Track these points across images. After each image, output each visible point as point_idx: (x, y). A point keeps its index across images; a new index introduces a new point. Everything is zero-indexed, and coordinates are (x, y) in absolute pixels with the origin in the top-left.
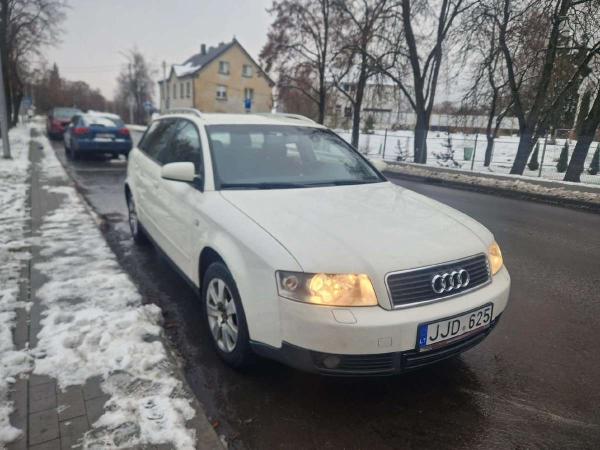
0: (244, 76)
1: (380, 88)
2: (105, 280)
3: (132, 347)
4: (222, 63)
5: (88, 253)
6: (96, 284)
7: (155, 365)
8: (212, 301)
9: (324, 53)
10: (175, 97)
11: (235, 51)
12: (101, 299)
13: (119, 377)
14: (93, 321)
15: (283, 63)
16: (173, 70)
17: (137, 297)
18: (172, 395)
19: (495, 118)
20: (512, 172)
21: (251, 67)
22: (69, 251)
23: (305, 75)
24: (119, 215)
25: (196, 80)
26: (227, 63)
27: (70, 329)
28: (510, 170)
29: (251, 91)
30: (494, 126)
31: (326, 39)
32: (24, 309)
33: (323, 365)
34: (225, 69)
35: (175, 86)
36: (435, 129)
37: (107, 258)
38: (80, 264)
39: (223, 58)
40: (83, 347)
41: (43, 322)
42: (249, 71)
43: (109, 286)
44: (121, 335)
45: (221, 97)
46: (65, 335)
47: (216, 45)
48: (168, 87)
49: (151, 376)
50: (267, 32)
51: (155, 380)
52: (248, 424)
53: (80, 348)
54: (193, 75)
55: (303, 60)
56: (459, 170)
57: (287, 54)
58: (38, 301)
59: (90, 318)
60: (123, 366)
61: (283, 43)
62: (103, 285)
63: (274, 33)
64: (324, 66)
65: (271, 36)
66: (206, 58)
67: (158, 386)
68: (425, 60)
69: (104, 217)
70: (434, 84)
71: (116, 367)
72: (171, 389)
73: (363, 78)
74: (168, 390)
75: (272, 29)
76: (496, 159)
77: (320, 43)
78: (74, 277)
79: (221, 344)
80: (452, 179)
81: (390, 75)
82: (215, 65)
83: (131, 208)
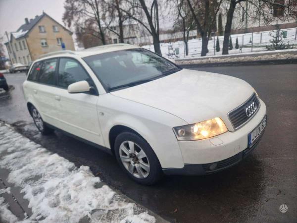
0: (55, 31)
1: (131, 26)
2: (46, 161)
3: (94, 194)
4: (40, 27)
5: (22, 148)
6: (42, 164)
7: (112, 199)
8: (124, 154)
9: (98, 13)
10: (17, 51)
11: (45, 18)
12: (52, 172)
13: (97, 213)
14: (57, 187)
15: (77, 21)
16: (12, 36)
17: (72, 165)
18: (135, 213)
19: (186, 32)
20: (202, 55)
21: (57, 26)
22: (10, 150)
23: (90, 26)
24: (22, 122)
25: (28, 39)
26: (43, 26)
27: (46, 196)
28: (200, 55)
29: (61, 39)
30: (186, 36)
31: (97, 5)
32: (6, 193)
33: (209, 170)
34: (43, 29)
35: (15, 44)
36: (163, 42)
37: (37, 148)
38: (23, 156)
39: (40, 24)
40: (62, 203)
41: (26, 197)
42: (57, 28)
43: (51, 163)
44: (81, 189)
45: (44, 45)
46: (46, 200)
47: (34, 18)
48: (12, 45)
49: (115, 206)
50: (64, 5)
51: (120, 208)
52: (176, 212)
53: (61, 205)
54: (25, 36)
55: (87, 18)
56: (179, 59)
57: (78, 16)
58: (12, 185)
59: (55, 186)
60: (95, 206)
61: (74, 10)
62: (47, 164)
63: (68, 5)
64: (99, 19)
65: (66, 8)
66: (30, 26)
67: (123, 210)
68: (150, 8)
69: (13, 125)
70: (158, 20)
71: (91, 209)
72: (133, 210)
73: (121, 23)
74: (131, 211)
75: (66, 3)
76: (190, 51)
77: (94, 8)
78: (24, 165)
79: (136, 175)
80: (181, 64)
81: (134, 19)
82: (36, 29)
83: (35, 115)
